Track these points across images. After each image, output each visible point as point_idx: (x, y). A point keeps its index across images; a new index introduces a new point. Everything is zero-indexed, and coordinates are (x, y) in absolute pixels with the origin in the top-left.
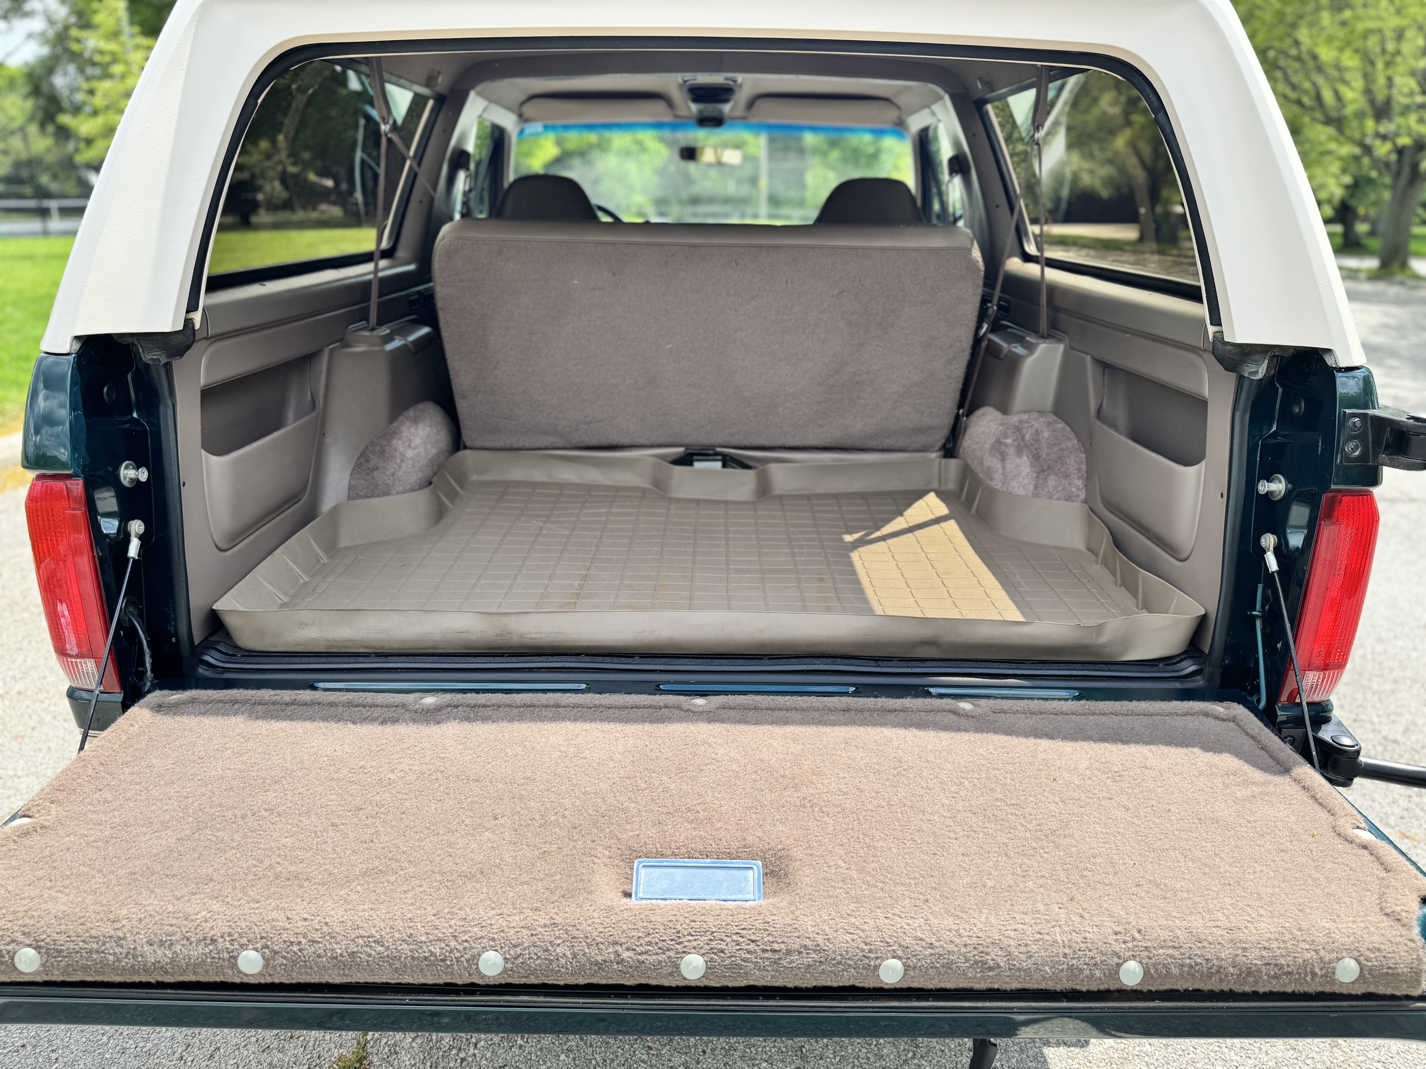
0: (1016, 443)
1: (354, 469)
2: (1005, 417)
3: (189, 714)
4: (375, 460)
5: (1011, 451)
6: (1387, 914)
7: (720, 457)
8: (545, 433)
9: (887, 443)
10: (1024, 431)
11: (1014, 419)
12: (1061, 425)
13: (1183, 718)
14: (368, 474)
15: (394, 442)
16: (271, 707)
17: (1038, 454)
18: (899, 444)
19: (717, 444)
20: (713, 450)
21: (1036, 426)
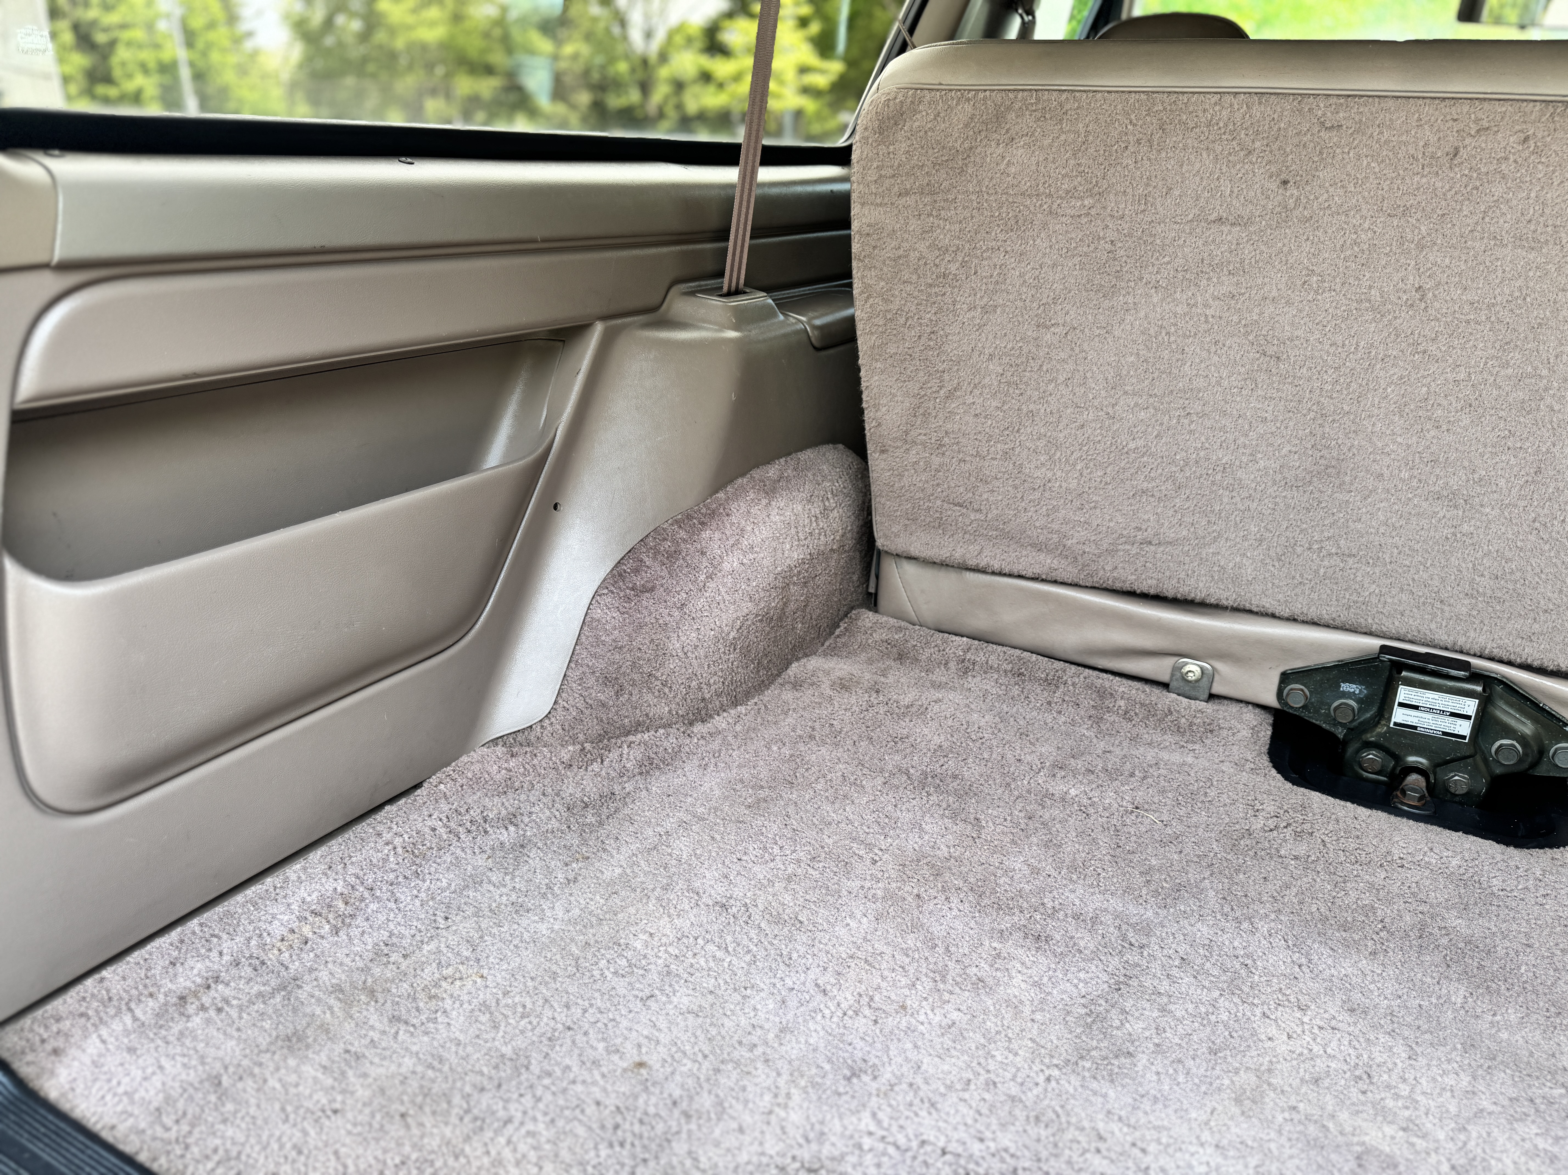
1: (604, 584)
4: (654, 569)
7: (1476, 687)
8: (1039, 547)
14: (630, 600)
15: (706, 534)
19: (1476, 649)
20: (1466, 666)
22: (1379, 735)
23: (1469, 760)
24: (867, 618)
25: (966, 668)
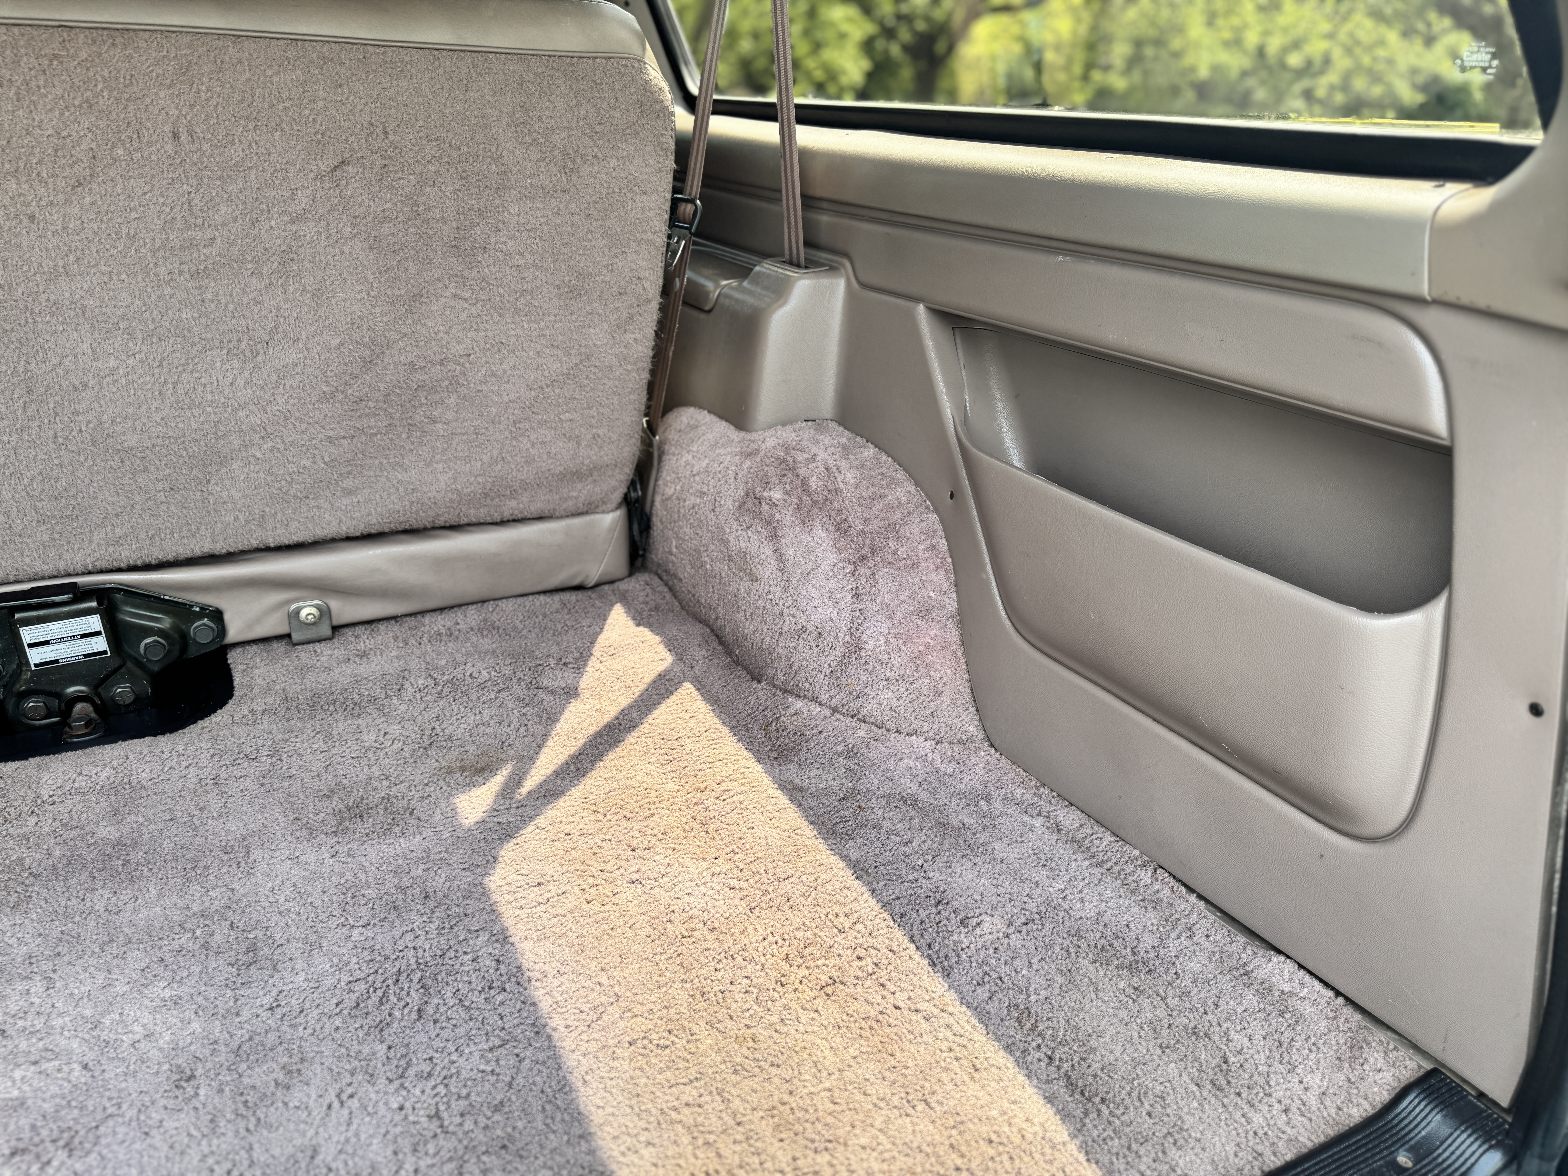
0: (794, 500)
2: (742, 434)
5: (787, 517)
7: (91, 604)
9: (510, 507)
10: (802, 471)
11: (768, 440)
12: (870, 451)
17: (845, 521)
18: (535, 508)
19: (79, 568)
20: (72, 587)
21: (822, 455)
22: (27, 681)
23: (123, 670)
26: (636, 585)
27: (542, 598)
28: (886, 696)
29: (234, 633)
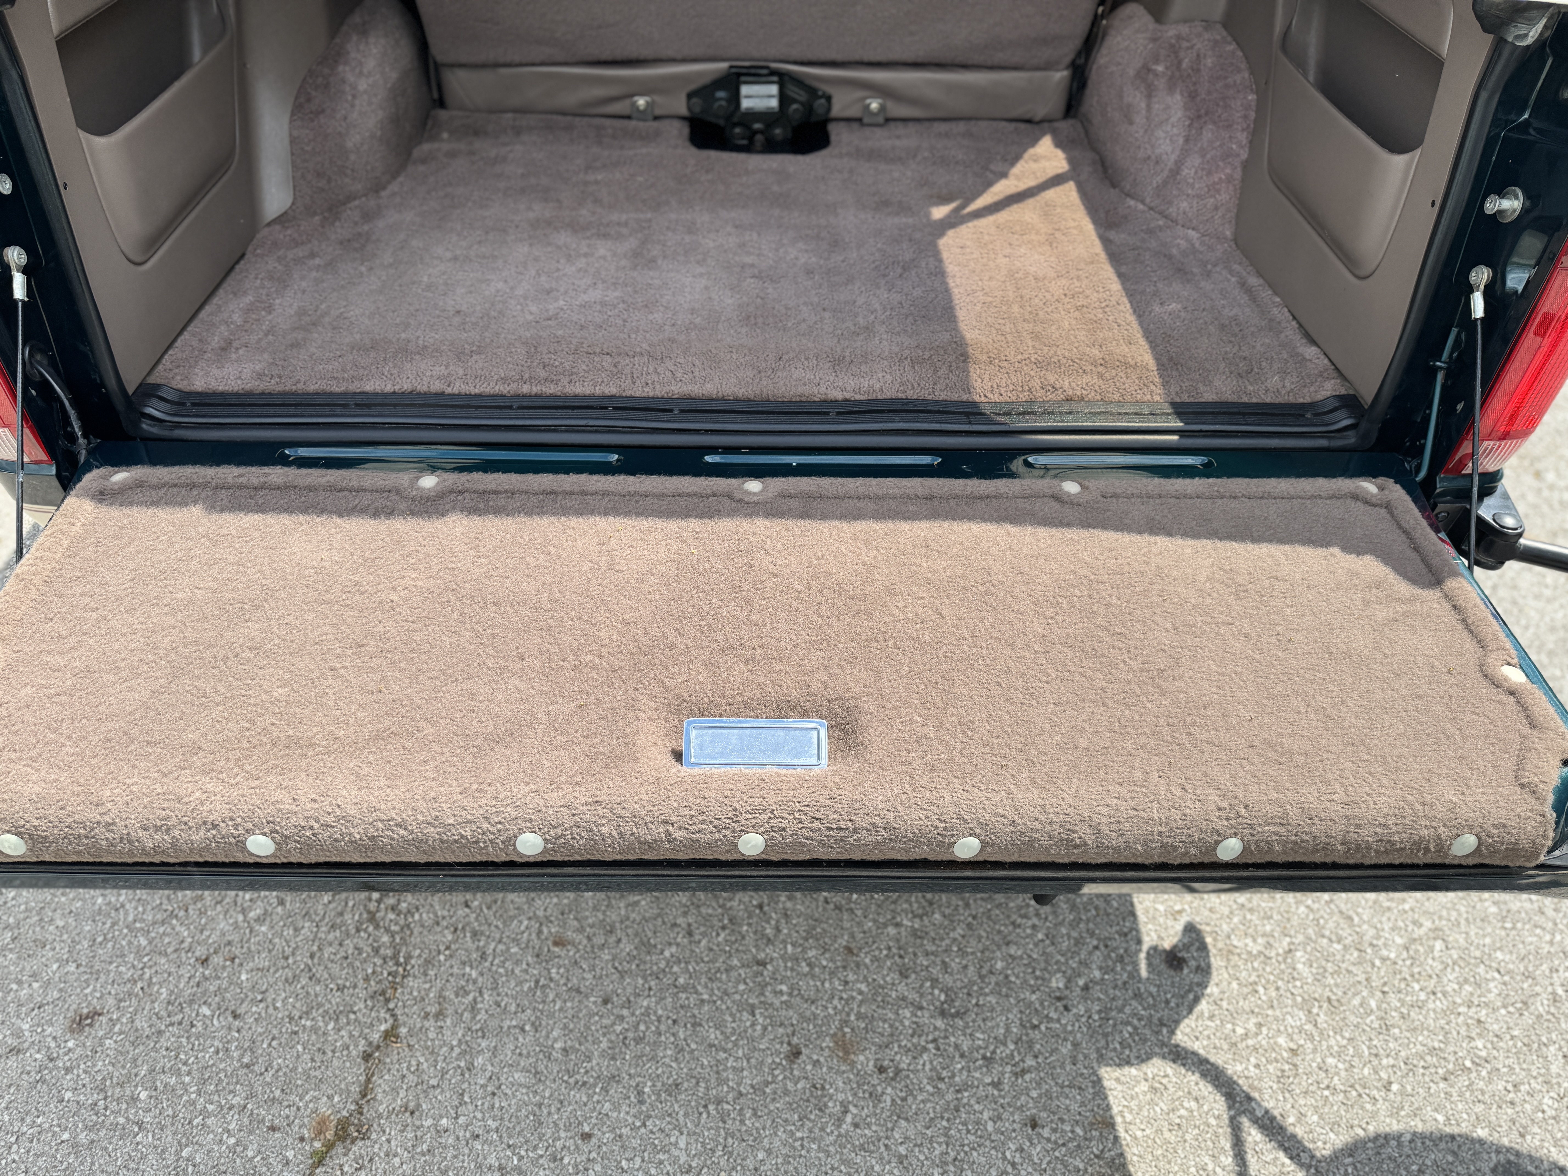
0: (1169, 73)
1: (292, 114)
2: (1157, 26)
3: (139, 504)
4: (318, 98)
5: (1161, 83)
6: (1522, 785)
7: (775, 78)
8: (539, 42)
10: (1182, 54)
11: (1171, 32)
12: (1232, 47)
13: (1328, 502)
14: (312, 120)
15: (341, 68)
16: (238, 493)
17: (1196, 91)
19: (772, 58)
20: (767, 68)
21: (1199, 46)
22: (738, 117)
23: (781, 121)
24: (443, 114)
25: (518, 131)
26: (1065, 126)
27: (1004, 124)
28: (1184, 205)
29: (836, 111)
